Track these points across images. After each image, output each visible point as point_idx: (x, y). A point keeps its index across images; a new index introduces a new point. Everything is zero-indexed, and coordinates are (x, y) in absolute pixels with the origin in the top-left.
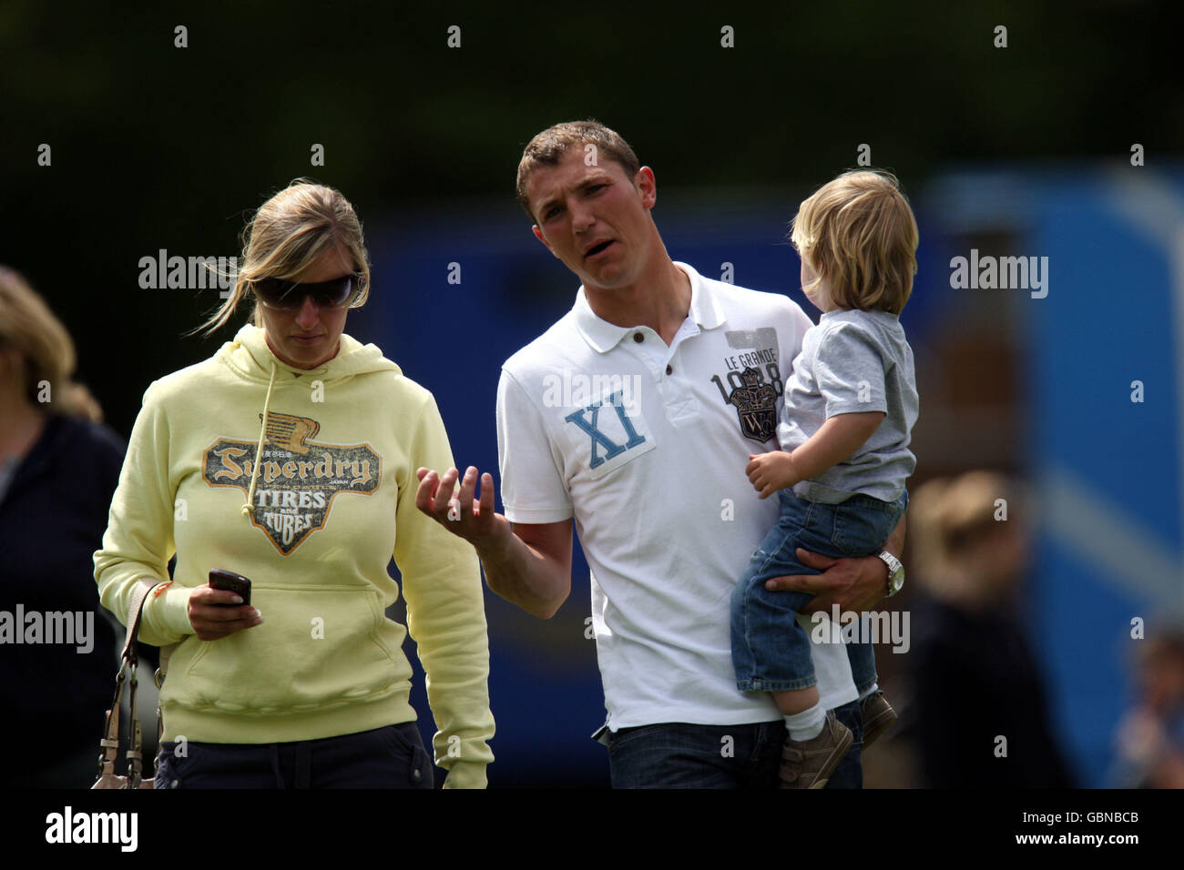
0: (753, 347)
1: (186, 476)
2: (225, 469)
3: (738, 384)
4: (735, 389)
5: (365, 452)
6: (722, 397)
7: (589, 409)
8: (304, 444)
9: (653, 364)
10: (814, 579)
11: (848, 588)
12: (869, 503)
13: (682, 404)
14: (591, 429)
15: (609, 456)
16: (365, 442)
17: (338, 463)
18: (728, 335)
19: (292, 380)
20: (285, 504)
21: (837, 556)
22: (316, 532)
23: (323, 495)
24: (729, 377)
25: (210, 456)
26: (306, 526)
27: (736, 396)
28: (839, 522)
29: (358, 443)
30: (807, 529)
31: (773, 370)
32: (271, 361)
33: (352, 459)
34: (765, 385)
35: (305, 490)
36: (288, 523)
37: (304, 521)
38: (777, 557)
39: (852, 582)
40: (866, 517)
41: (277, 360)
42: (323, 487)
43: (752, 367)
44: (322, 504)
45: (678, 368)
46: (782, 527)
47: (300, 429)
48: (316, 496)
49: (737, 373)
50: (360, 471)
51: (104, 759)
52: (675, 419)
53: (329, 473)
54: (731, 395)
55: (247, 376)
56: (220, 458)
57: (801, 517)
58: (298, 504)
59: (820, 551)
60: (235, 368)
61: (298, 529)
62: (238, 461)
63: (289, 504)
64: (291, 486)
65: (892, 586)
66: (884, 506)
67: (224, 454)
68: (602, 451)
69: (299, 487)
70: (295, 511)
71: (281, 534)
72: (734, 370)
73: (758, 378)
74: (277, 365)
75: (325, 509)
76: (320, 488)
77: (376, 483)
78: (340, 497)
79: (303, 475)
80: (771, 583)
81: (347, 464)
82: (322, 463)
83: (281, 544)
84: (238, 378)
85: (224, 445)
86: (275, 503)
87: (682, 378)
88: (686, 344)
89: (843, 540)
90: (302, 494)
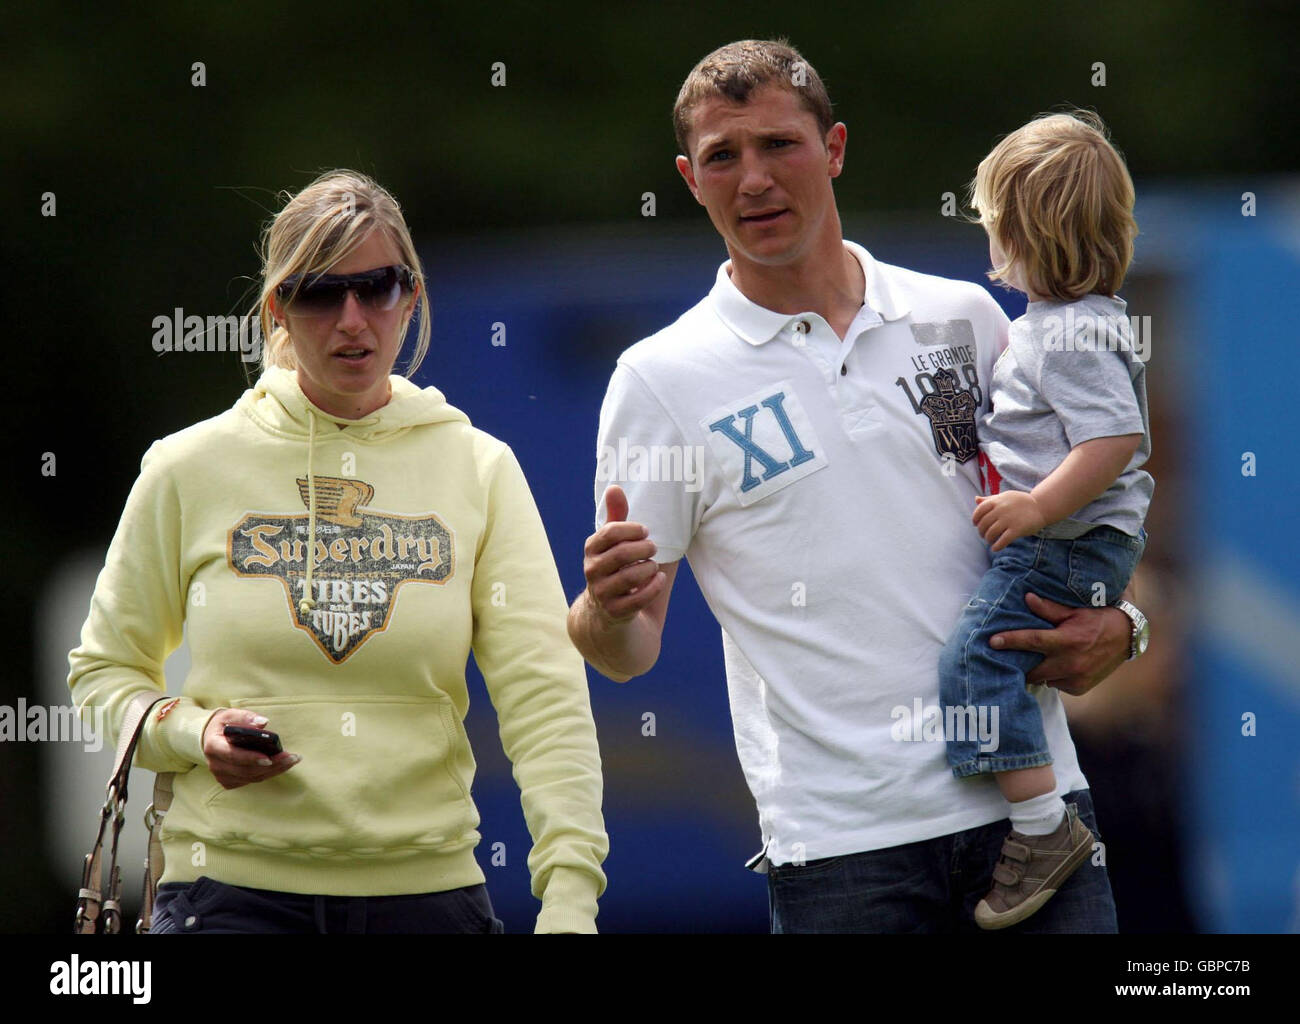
0: (946, 343)
1: (206, 563)
2: (257, 553)
3: (930, 389)
4: (926, 395)
5: (432, 526)
6: (910, 403)
7: (741, 414)
8: (355, 514)
9: (821, 360)
10: (1050, 635)
11: (1089, 647)
12: (1111, 536)
13: (861, 412)
14: (744, 441)
15: (767, 477)
16: (431, 513)
17: (400, 538)
18: (913, 327)
19: (337, 432)
20: (335, 599)
21: (1075, 605)
22: (376, 635)
23: (383, 585)
24: (918, 379)
25: (236, 537)
26: (363, 627)
27: (928, 404)
28: (1075, 561)
29: (423, 514)
30: (1036, 570)
31: (970, 373)
32: (308, 410)
33: (416, 535)
34: (962, 391)
35: (360, 580)
36: (341, 623)
37: (362, 621)
38: (1002, 606)
39: (1094, 638)
40: (1108, 555)
41: (316, 409)
42: (383, 575)
43: (945, 368)
44: (383, 598)
45: (853, 368)
46: (1003, 569)
47: (349, 495)
48: (375, 586)
49: (927, 375)
50: (428, 552)
51: (83, 917)
52: (851, 432)
53: (389, 554)
54: (922, 402)
55: (277, 431)
56: (249, 539)
57: (1026, 556)
58: (352, 598)
59: (1055, 598)
60: (262, 423)
61: (353, 631)
62: (272, 541)
63: (341, 598)
64: (342, 573)
65: (1137, 646)
66: (1126, 540)
67: (253, 534)
68: (758, 469)
69: (352, 574)
70: (349, 607)
71: (331, 638)
72: (924, 371)
73: (954, 382)
74: (315, 415)
75: (388, 605)
76: (379, 575)
77: (449, 569)
78: (407, 589)
79: (356, 557)
80: (997, 640)
81: (411, 541)
82: (381, 539)
83: (331, 650)
84: (267, 435)
85: (254, 522)
86: (323, 597)
87: (859, 381)
88: (864, 338)
89: (1081, 584)
90: (357, 584)
